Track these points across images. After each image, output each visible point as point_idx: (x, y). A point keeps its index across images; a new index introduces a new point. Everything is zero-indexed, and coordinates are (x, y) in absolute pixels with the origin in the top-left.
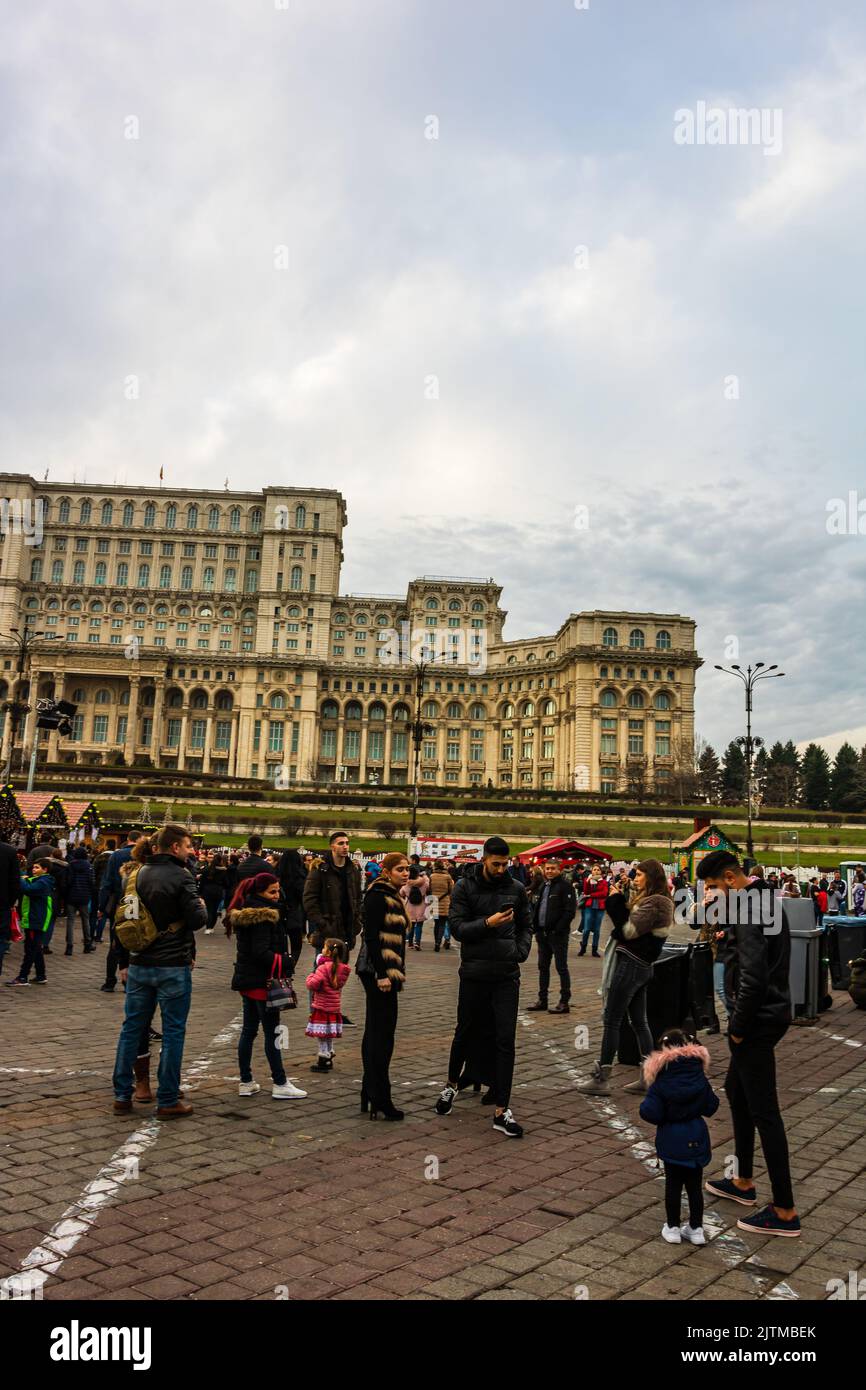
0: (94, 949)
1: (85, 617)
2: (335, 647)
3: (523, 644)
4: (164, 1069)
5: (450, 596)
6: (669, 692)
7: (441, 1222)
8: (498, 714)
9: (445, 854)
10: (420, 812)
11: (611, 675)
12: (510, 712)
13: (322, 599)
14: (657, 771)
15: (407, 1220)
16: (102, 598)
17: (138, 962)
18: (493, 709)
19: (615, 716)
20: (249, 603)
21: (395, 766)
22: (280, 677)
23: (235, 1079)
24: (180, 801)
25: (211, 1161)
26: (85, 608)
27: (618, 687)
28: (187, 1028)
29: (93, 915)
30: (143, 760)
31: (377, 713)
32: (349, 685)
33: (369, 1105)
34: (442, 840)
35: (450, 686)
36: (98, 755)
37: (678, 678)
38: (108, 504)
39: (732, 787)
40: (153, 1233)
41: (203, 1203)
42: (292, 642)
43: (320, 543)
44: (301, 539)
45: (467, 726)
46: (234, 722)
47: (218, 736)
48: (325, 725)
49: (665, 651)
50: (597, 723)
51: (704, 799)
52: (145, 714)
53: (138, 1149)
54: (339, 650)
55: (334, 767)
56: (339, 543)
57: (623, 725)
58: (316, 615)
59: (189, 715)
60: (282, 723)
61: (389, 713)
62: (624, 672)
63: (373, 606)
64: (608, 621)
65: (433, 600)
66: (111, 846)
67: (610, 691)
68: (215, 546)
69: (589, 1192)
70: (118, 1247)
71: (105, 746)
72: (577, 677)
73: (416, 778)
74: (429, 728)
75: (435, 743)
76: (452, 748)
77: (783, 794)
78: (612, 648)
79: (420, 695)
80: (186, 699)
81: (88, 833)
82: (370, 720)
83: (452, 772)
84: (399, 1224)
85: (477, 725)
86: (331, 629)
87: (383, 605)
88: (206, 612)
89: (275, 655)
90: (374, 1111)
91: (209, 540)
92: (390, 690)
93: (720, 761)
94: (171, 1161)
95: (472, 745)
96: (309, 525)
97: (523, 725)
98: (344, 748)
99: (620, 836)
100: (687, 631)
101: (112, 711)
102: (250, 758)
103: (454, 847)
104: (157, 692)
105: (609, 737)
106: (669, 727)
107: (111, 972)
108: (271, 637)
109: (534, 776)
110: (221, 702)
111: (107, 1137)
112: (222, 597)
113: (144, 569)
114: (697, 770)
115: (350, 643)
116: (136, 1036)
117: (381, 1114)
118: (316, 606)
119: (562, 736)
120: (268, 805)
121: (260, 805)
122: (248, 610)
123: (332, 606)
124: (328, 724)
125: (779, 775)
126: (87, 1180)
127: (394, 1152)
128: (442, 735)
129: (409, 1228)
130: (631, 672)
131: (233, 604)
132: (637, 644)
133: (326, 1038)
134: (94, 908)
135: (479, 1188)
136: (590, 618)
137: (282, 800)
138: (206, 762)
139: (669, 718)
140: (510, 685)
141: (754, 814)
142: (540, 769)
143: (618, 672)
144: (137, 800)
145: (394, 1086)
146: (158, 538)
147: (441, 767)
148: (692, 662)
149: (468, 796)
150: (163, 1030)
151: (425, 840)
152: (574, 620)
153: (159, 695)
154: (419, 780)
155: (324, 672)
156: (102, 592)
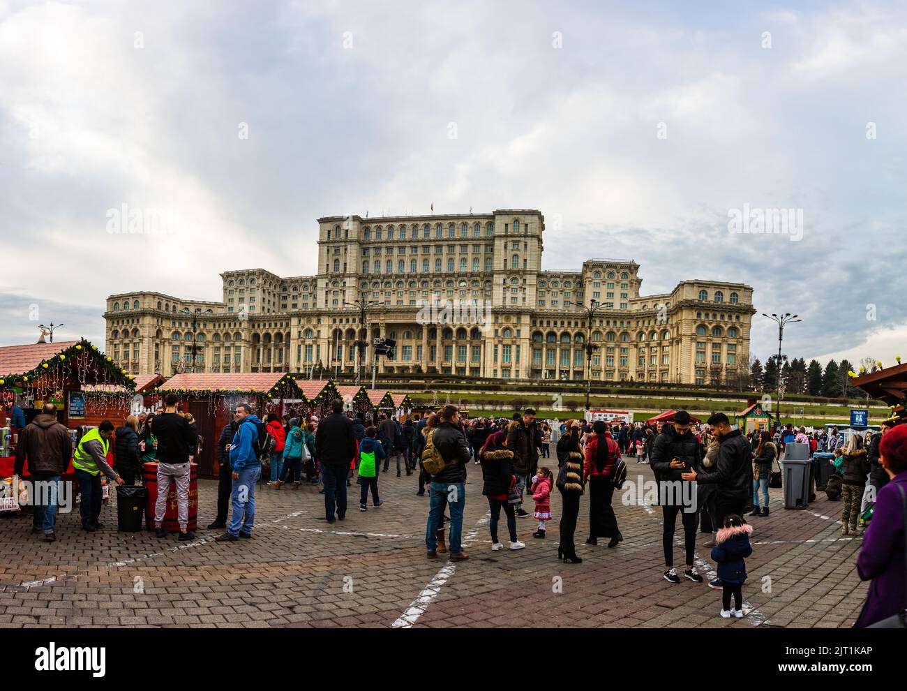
0: (412, 473)
1: (394, 291)
2: (540, 301)
3: (651, 298)
4: (452, 535)
5: (608, 270)
6: (736, 328)
7: (602, 612)
8: (637, 339)
9: (606, 420)
10: (591, 395)
11: (703, 317)
12: (644, 338)
13: (531, 273)
14: (727, 373)
15: (584, 611)
16: (403, 280)
17: (435, 480)
18: (634, 336)
19: (705, 341)
20: (488, 277)
21: (576, 369)
22: (508, 319)
23: (489, 541)
24: (454, 392)
25: (485, 583)
26: (394, 286)
27: (707, 324)
28: (464, 515)
29: (410, 456)
30: (432, 370)
31: (565, 339)
32: (548, 323)
33: (563, 556)
34: (604, 412)
35: (608, 323)
36: (407, 368)
37: (741, 320)
38: (403, 227)
39: (769, 382)
40: (457, 616)
41: (481, 603)
42: (514, 299)
43: (529, 241)
44: (517, 239)
45: (618, 346)
46: (482, 346)
47: (473, 354)
48: (535, 346)
49: (735, 304)
50: (694, 344)
51: (753, 389)
52: (432, 344)
53: (445, 576)
54: (542, 303)
55: (541, 370)
56: (540, 241)
57: (709, 346)
58: (528, 282)
59: (457, 343)
60: (510, 346)
61: (572, 339)
62: (711, 315)
63: (562, 277)
64: (702, 286)
65: (598, 272)
66: (417, 418)
67: (702, 326)
68: (466, 246)
69: (682, 596)
70: (439, 621)
71: (411, 363)
72: (684, 318)
73: (589, 376)
74: (596, 347)
75: (599, 356)
76: (610, 358)
77: (796, 387)
78: (704, 302)
79: (590, 328)
80: (454, 334)
81: (406, 412)
82: (561, 343)
83: (610, 372)
84: (579, 613)
85: (624, 345)
86: (537, 290)
87: (567, 276)
88: (463, 284)
89: (504, 307)
90: (565, 558)
91: (462, 243)
92: (573, 325)
93: (763, 367)
94: (463, 583)
95: (621, 357)
96: (522, 230)
97: (651, 345)
98: (546, 359)
99: (706, 409)
100: (748, 294)
101: (413, 343)
102: (492, 366)
103: (611, 416)
104: (438, 331)
105: (701, 353)
106: (736, 348)
107: (421, 485)
108: (501, 296)
109: (657, 375)
110: (474, 335)
111: (429, 569)
112: (472, 275)
113: (426, 261)
114: (750, 372)
115: (548, 298)
116: (437, 519)
117: (569, 560)
118: (528, 277)
119: (674, 352)
120: (503, 393)
121: (499, 393)
122: (487, 281)
123: (537, 277)
124: (536, 346)
125: (795, 376)
126: (420, 589)
127: (577, 579)
128: (603, 351)
129: (585, 615)
130: (715, 316)
131: (478, 279)
132: (719, 300)
133: (542, 520)
134: (411, 452)
135: (623, 596)
136: (692, 284)
137: (512, 390)
138: (468, 369)
139: (735, 343)
140: (644, 322)
141: (781, 398)
142: (661, 371)
143: (707, 315)
144: (430, 392)
145: (577, 545)
146: (432, 244)
147: (603, 369)
148: (750, 311)
149: (619, 386)
150: (451, 516)
151: (594, 412)
152: (682, 285)
153: (439, 333)
154: (590, 377)
155: (534, 316)
156: (403, 276)
